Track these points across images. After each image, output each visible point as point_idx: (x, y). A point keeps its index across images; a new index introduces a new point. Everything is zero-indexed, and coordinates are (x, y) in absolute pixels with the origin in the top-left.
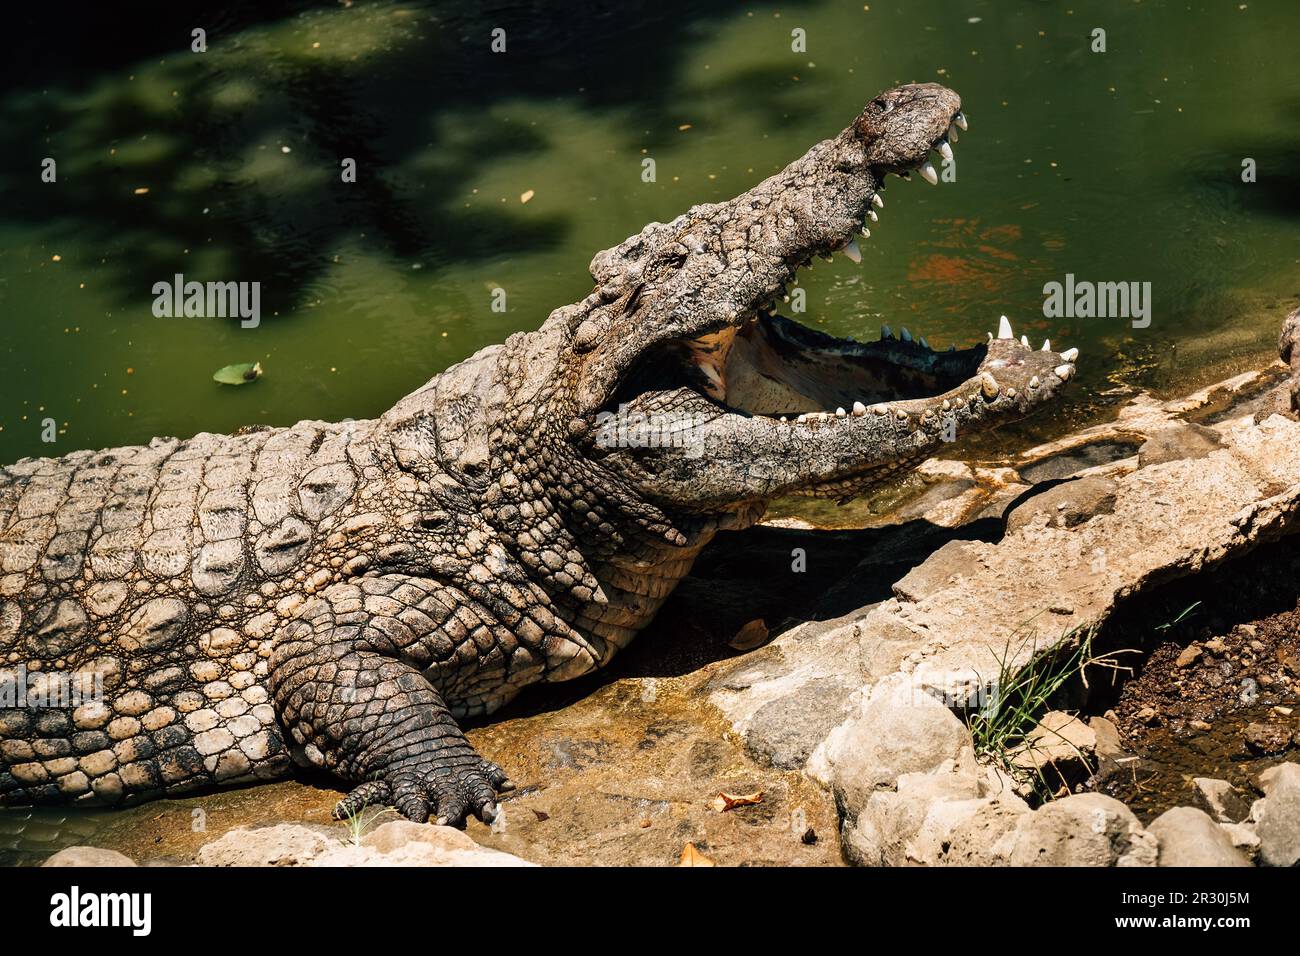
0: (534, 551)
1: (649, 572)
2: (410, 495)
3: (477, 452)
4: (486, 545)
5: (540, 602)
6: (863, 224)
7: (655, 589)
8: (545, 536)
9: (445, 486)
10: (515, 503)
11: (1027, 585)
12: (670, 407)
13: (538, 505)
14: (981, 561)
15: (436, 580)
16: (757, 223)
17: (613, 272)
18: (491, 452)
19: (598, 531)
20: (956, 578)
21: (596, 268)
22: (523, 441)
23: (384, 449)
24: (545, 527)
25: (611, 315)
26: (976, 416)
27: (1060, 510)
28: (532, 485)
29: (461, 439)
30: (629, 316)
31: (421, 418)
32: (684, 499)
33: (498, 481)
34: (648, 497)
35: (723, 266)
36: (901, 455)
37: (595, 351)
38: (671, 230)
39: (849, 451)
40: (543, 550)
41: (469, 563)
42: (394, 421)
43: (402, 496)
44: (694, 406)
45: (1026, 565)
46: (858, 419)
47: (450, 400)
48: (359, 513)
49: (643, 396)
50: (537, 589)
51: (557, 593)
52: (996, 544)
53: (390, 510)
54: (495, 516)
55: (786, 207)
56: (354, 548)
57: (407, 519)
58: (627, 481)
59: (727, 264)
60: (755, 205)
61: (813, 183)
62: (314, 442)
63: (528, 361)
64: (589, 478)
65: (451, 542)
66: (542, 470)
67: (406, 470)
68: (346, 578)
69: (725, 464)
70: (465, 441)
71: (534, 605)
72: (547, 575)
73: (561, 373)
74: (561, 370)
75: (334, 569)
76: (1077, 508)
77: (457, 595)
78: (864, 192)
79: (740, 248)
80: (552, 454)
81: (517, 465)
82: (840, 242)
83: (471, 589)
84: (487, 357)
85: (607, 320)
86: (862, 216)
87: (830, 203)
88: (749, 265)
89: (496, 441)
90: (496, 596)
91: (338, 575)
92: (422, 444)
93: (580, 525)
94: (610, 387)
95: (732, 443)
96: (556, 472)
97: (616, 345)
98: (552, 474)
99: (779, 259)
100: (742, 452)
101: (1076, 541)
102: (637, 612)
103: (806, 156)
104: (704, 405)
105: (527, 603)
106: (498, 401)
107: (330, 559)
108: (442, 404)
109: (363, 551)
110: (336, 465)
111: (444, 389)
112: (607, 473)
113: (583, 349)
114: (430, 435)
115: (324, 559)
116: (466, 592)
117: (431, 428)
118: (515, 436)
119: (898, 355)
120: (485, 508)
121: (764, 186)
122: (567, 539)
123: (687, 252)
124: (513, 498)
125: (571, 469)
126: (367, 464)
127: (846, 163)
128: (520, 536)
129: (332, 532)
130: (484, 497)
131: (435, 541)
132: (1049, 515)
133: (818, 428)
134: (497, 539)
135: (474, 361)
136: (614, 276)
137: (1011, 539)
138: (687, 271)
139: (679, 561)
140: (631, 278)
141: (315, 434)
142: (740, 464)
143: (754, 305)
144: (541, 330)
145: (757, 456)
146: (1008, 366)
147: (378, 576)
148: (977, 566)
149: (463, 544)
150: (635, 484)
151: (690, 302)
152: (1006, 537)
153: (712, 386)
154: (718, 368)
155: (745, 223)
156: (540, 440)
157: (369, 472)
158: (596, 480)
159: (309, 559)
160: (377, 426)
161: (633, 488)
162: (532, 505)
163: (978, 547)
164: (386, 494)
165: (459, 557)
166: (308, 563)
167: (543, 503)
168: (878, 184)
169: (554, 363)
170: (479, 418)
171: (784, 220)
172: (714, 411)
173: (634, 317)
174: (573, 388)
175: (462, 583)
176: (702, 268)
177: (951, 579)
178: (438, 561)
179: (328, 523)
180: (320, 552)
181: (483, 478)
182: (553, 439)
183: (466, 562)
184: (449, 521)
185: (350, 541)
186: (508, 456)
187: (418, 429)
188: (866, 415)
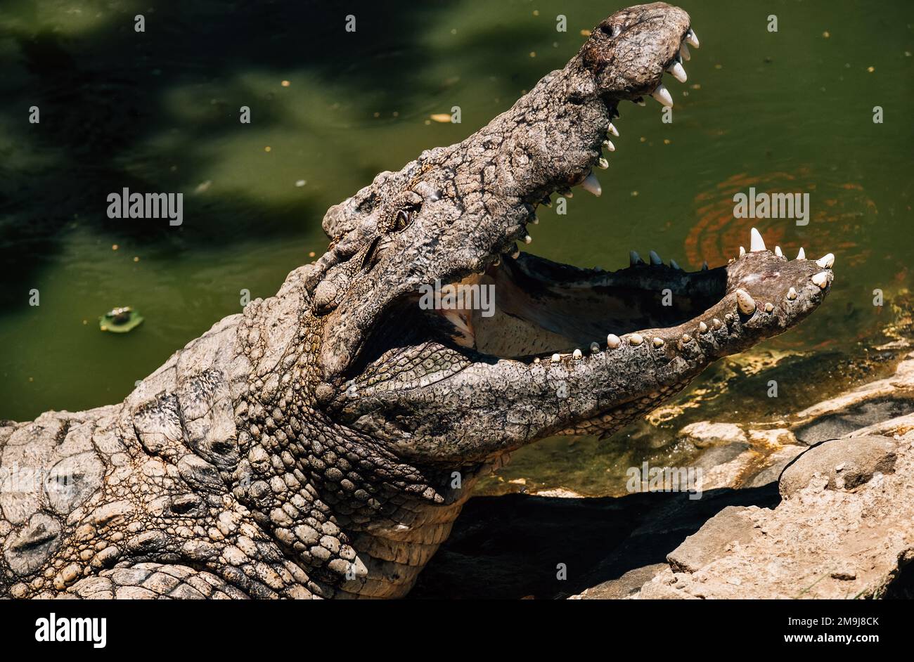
0: (288, 527)
1: (409, 539)
2: (158, 480)
3: (224, 429)
4: (239, 526)
5: (297, 582)
6: (600, 155)
7: (415, 557)
8: (298, 510)
9: (194, 468)
10: (266, 479)
11: (807, 551)
12: (418, 360)
13: (290, 478)
14: (758, 527)
15: (189, 566)
16: (491, 163)
17: (347, 227)
18: (238, 427)
19: (354, 498)
20: (733, 546)
21: (329, 224)
22: (270, 412)
23: (130, 434)
24: (298, 500)
25: (349, 273)
26: (735, 335)
27: (838, 471)
28: (282, 458)
29: (207, 416)
30: (368, 272)
31: (163, 399)
32: (443, 454)
33: (247, 457)
34: (405, 457)
35: (460, 212)
36: (662, 385)
37: (336, 312)
38: (403, 179)
39: (608, 386)
40: (297, 525)
41: (222, 546)
42: (136, 405)
43: (150, 481)
44: (442, 357)
45: (805, 530)
46: (613, 352)
47: (191, 377)
48: (107, 502)
49: (389, 352)
50: (293, 566)
51: (315, 569)
52: (773, 509)
53: (139, 496)
54: (247, 494)
55: (519, 145)
56: (104, 539)
57: (157, 505)
58: (382, 442)
59: (463, 210)
60: (486, 146)
61: (544, 117)
62: (58, 434)
63: (268, 328)
64: (341, 445)
65: (203, 526)
66: (291, 440)
67: (153, 454)
68: (96, 571)
69: (481, 413)
70: (211, 418)
71: (291, 584)
72: (303, 550)
73: (302, 338)
74: (302, 334)
75: (83, 563)
76: (855, 468)
77: (211, 579)
78: (600, 121)
79: (475, 191)
80: (300, 423)
81: (266, 438)
82: (578, 176)
83: (225, 573)
84: (225, 329)
85: (345, 278)
86: (598, 147)
87: (564, 137)
88: (486, 208)
89: (242, 414)
90: (251, 578)
91: (88, 569)
92: (167, 426)
93: (334, 493)
94: (355, 346)
95: (486, 391)
96: (306, 442)
97: (357, 303)
98: (302, 444)
99: (516, 200)
100: (497, 399)
101: (856, 503)
102: (397, 582)
103: (535, 90)
104: (453, 355)
105: (284, 583)
106: (241, 374)
107: (80, 551)
108: (183, 382)
109: (113, 542)
110: (83, 455)
111: (184, 366)
112: (360, 437)
113: (323, 310)
114: (174, 415)
115: (73, 553)
116: (221, 576)
117: (175, 408)
118: (261, 408)
119: (649, 281)
120: (236, 486)
121: (495, 125)
122: (321, 511)
123: (421, 200)
124: (263, 473)
125: (322, 437)
126: (114, 450)
127: (577, 94)
128: (272, 512)
129: (81, 524)
130: (234, 474)
131: (187, 526)
132: (827, 477)
133: (573, 365)
134: (250, 518)
135: (213, 334)
136: (348, 232)
137: (788, 503)
138: (422, 220)
139: (438, 525)
140: (366, 232)
141: (60, 425)
142: (497, 412)
143: (495, 249)
144: (279, 294)
145: (513, 402)
146: (763, 279)
147: (129, 567)
148: (754, 533)
149: (215, 526)
150: (391, 444)
151: (429, 252)
152: (783, 501)
153: (459, 334)
154: (465, 317)
155: (479, 165)
156: (287, 410)
157: (116, 459)
158: (349, 445)
159: (58, 555)
160: (121, 412)
161: (389, 449)
162: (283, 479)
163: (754, 513)
164: (134, 480)
165: (212, 541)
166: (57, 559)
167: (295, 475)
168: (612, 114)
169: (296, 327)
170: (223, 394)
171: (518, 158)
172: (464, 360)
173: (372, 273)
174: (317, 352)
175: (216, 568)
176: (438, 216)
177: (728, 547)
178: (190, 546)
179: (77, 515)
180: (69, 545)
181: (233, 455)
182: (300, 408)
183: (219, 545)
184: (200, 503)
185: (100, 532)
186: (255, 429)
187: (161, 411)
188: (622, 347)
